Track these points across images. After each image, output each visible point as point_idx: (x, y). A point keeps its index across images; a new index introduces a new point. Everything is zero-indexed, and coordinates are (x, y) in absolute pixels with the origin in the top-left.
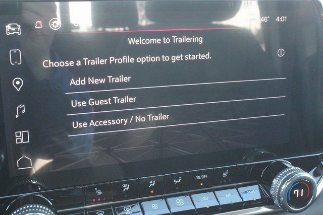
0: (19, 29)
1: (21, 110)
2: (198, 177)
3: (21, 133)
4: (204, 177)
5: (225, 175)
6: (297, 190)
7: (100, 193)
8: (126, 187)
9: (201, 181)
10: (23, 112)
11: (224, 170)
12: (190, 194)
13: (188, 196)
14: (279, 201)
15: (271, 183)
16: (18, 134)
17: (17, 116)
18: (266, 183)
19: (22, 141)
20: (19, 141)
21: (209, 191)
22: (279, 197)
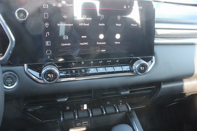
0: (48, 6)
1: (48, 34)
2: (108, 61)
3: (48, 42)
4: (110, 61)
5: (117, 61)
6: (142, 68)
7: (74, 64)
8: (83, 63)
9: (109, 62)
10: (49, 35)
11: (117, 60)
12: (105, 67)
13: (104, 68)
14: (135, 71)
15: (133, 65)
16: (47, 42)
17: (46, 36)
18: (131, 65)
19: (48, 45)
20: (47, 44)
21: (112, 66)
22: (135, 70)
